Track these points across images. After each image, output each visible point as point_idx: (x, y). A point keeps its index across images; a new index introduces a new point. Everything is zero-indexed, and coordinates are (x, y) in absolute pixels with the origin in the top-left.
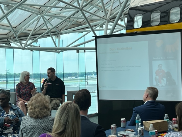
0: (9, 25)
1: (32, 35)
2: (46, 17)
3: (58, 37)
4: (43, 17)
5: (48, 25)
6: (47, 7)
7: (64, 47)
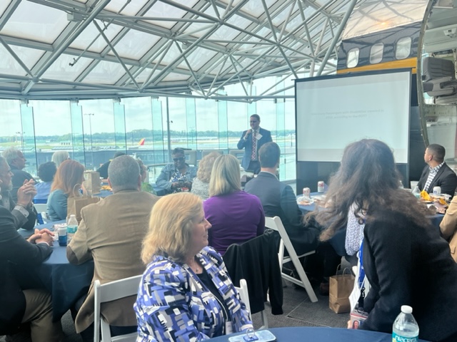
0: (188, 68)
1: (217, 81)
2: (235, 57)
3: (250, 82)
4: (231, 56)
5: (238, 67)
6: (237, 43)
7: (258, 94)
